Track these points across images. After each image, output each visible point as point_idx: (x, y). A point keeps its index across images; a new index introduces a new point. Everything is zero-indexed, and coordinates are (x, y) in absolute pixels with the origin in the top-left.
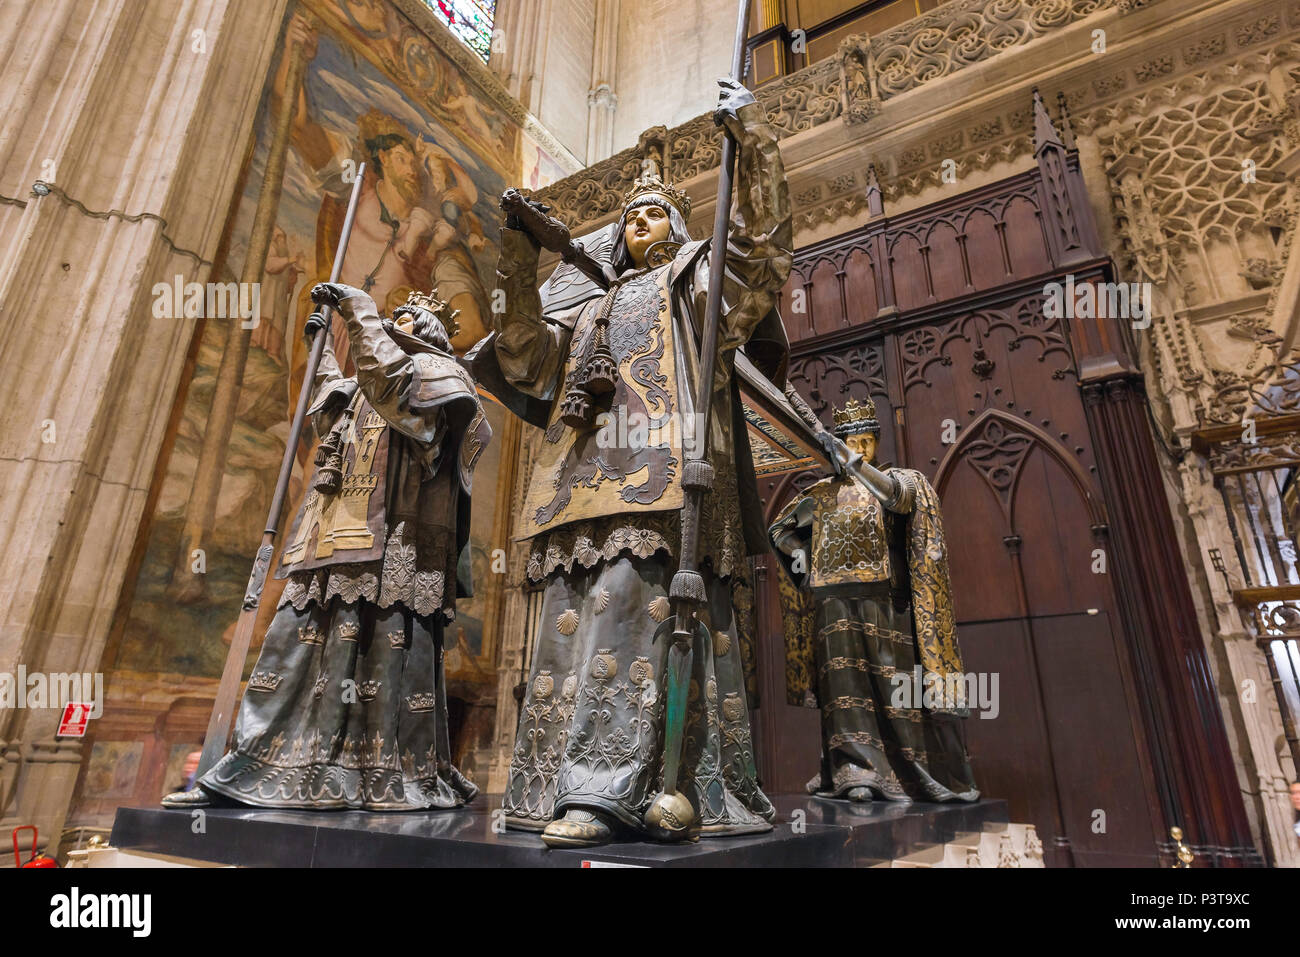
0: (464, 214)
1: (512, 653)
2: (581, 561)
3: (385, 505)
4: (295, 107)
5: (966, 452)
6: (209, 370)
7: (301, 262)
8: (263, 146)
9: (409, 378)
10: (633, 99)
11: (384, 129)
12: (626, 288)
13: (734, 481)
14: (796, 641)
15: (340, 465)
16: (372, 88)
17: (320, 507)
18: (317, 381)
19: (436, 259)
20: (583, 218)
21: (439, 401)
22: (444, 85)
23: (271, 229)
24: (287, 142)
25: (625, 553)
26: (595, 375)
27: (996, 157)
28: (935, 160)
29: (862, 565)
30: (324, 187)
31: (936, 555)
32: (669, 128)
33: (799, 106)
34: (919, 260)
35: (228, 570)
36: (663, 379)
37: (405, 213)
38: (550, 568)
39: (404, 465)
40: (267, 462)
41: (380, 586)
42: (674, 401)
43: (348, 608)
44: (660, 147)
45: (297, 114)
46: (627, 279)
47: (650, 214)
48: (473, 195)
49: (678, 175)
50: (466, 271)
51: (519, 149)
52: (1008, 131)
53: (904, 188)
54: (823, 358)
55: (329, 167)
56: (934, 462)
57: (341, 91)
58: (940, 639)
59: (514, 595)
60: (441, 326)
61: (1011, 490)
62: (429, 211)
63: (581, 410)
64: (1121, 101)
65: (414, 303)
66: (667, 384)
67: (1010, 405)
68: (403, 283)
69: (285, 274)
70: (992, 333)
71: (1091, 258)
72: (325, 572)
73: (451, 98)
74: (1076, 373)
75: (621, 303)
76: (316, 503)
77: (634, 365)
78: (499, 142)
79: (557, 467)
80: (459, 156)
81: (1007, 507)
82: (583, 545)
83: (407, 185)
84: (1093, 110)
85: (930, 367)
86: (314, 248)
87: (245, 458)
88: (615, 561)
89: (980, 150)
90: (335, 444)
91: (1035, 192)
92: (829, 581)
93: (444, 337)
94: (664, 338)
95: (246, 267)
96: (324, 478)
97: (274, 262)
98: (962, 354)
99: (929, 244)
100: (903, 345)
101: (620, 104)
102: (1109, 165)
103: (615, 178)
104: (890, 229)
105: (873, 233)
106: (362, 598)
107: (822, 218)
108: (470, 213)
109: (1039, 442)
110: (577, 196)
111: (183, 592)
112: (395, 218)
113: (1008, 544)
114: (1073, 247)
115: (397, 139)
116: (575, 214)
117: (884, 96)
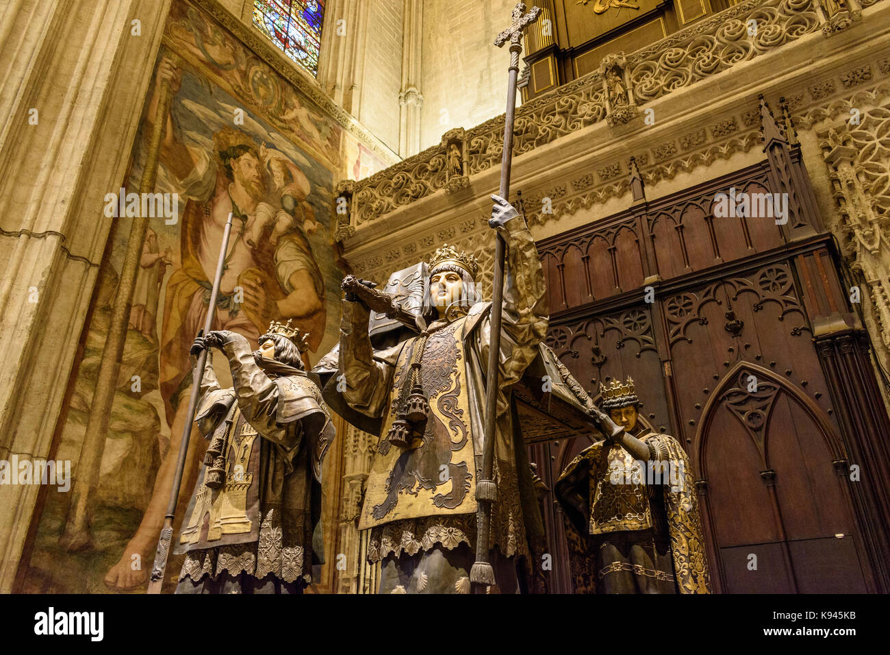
0: (300, 204)
1: (347, 580)
2: (407, 551)
3: (259, 497)
4: (164, 131)
5: (724, 398)
6: (95, 351)
7: (169, 256)
8: (138, 164)
9: (276, 400)
10: (436, 98)
11: (234, 141)
12: (433, 338)
13: (515, 480)
14: (581, 578)
15: (223, 466)
16: (225, 109)
17: (209, 499)
18: (202, 392)
19: (278, 243)
20: (397, 203)
21: (298, 417)
22: (282, 100)
23: (145, 232)
24: (158, 159)
25: (437, 545)
26: (412, 410)
27: (734, 148)
28: (684, 152)
29: (630, 516)
30: (188, 193)
31: (687, 507)
32: (466, 129)
33: (571, 111)
34: (675, 237)
35: (110, 521)
36: (461, 412)
37: (252, 208)
38: (385, 554)
39: (272, 463)
40: (141, 426)
41: (256, 561)
42: (468, 429)
43: (233, 580)
44: (459, 144)
45: (165, 136)
46: (433, 331)
47: (448, 278)
48: (306, 187)
49: (475, 167)
50: (302, 251)
51: (343, 147)
52: (742, 128)
53: (660, 175)
54: (602, 320)
55: (191, 176)
56: (698, 407)
57: (201, 116)
58: (695, 578)
59: (349, 528)
60: (295, 348)
61: (764, 430)
62: (271, 204)
63: (403, 436)
64: (832, 103)
65: (274, 332)
66: (464, 416)
67: (758, 358)
68: (251, 266)
69: (156, 267)
70: (739, 297)
71: (816, 234)
72: (216, 551)
73: (287, 111)
74: (810, 330)
75: (429, 350)
76: (206, 494)
77: (440, 401)
78: (327, 142)
79: (387, 475)
80: (294, 157)
81: (761, 444)
82: (408, 537)
83: (253, 185)
84: (811, 110)
85: (689, 327)
86: (179, 243)
87: (124, 423)
88: (430, 552)
89: (722, 142)
90: (220, 448)
91: (766, 180)
92: (604, 529)
93: (297, 356)
94: (461, 380)
95: (125, 264)
96: (213, 477)
97: (148, 258)
98: (716, 314)
99: (683, 222)
100: (666, 308)
101: (425, 102)
102: (827, 154)
103: (423, 170)
104: (650, 211)
105: (636, 215)
106: (243, 572)
107: (594, 199)
108: (305, 203)
109: (784, 389)
110: (393, 185)
111: (73, 541)
112: (244, 213)
113: (764, 477)
114: (800, 225)
115: (244, 148)
116: (391, 200)
117: (640, 102)
